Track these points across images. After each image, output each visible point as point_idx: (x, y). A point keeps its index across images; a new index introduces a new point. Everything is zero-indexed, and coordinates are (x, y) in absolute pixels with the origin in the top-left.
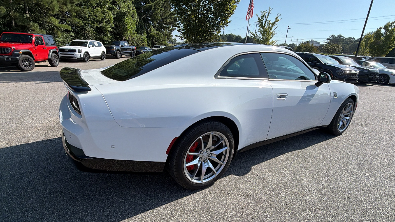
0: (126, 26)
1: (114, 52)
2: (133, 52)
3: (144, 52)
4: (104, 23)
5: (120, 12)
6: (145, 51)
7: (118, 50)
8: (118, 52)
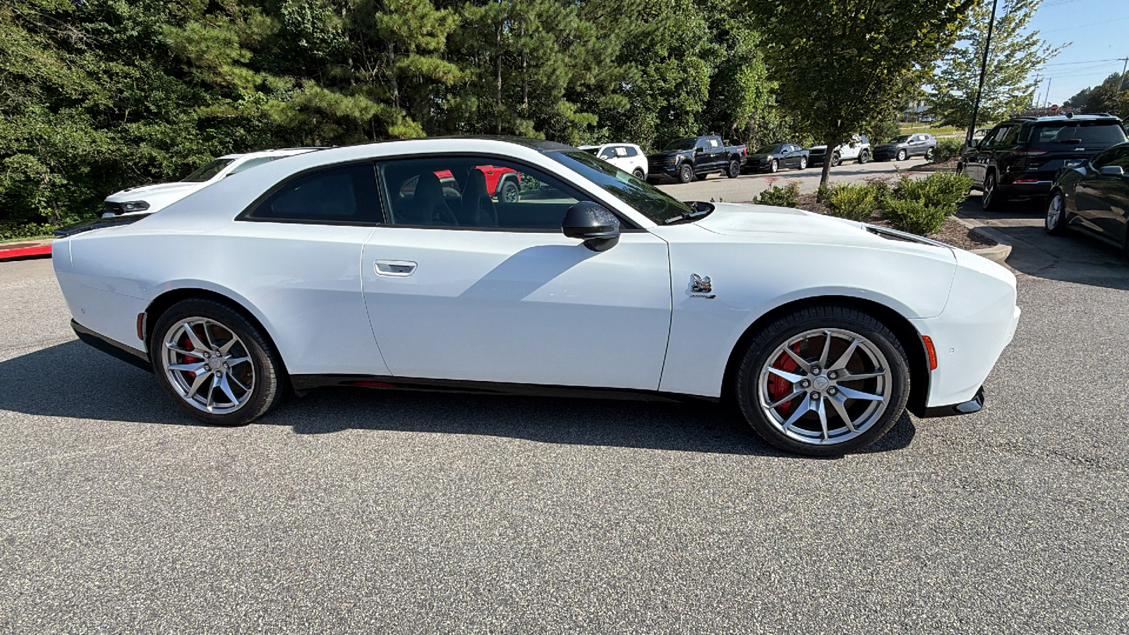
0: (742, 91)
1: (675, 166)
2: (735, 163)
3: (776, 159)
4: (684, 94)
5: (734, 56)
6: (779, 156)
7: (687, 161)
8: (687, 167)
